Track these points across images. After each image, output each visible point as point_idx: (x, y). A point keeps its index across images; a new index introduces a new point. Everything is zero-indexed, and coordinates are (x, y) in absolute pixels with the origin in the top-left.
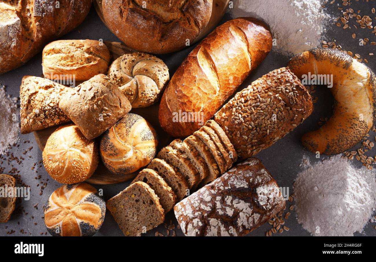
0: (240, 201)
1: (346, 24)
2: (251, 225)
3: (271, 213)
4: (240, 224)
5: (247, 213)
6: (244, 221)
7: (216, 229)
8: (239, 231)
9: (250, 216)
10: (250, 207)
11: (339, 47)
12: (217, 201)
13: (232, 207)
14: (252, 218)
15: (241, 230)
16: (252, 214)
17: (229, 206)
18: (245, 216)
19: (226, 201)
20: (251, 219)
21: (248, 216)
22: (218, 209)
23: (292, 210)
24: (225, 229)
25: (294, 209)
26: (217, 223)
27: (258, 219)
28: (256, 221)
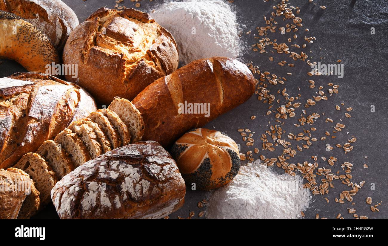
0: (128, 165)
1: (263, 49)
2: (139, 195)
3: (164, 185)
4: (124, 190)
5: (134, 178)
6: (129, 187)
7: (95, 194)
8: (123, 198)
9: (138, 183)
10: (138, 172)
11: (256, 67)
12: (101, 166)
13: (117, 171)
14: (140, 185)
15: (125, 197)
16: (140, 180)
17: (114, 170)
18: (131, 181)
19: (111, 166)
20: (138, 187)
21: (135, 182)
22: (100, 173)
23: (201, 216)
24: (106, 194)
25: (204, 215)
26: (97, 187)
27: (147, 188)
28: (145, 190)
